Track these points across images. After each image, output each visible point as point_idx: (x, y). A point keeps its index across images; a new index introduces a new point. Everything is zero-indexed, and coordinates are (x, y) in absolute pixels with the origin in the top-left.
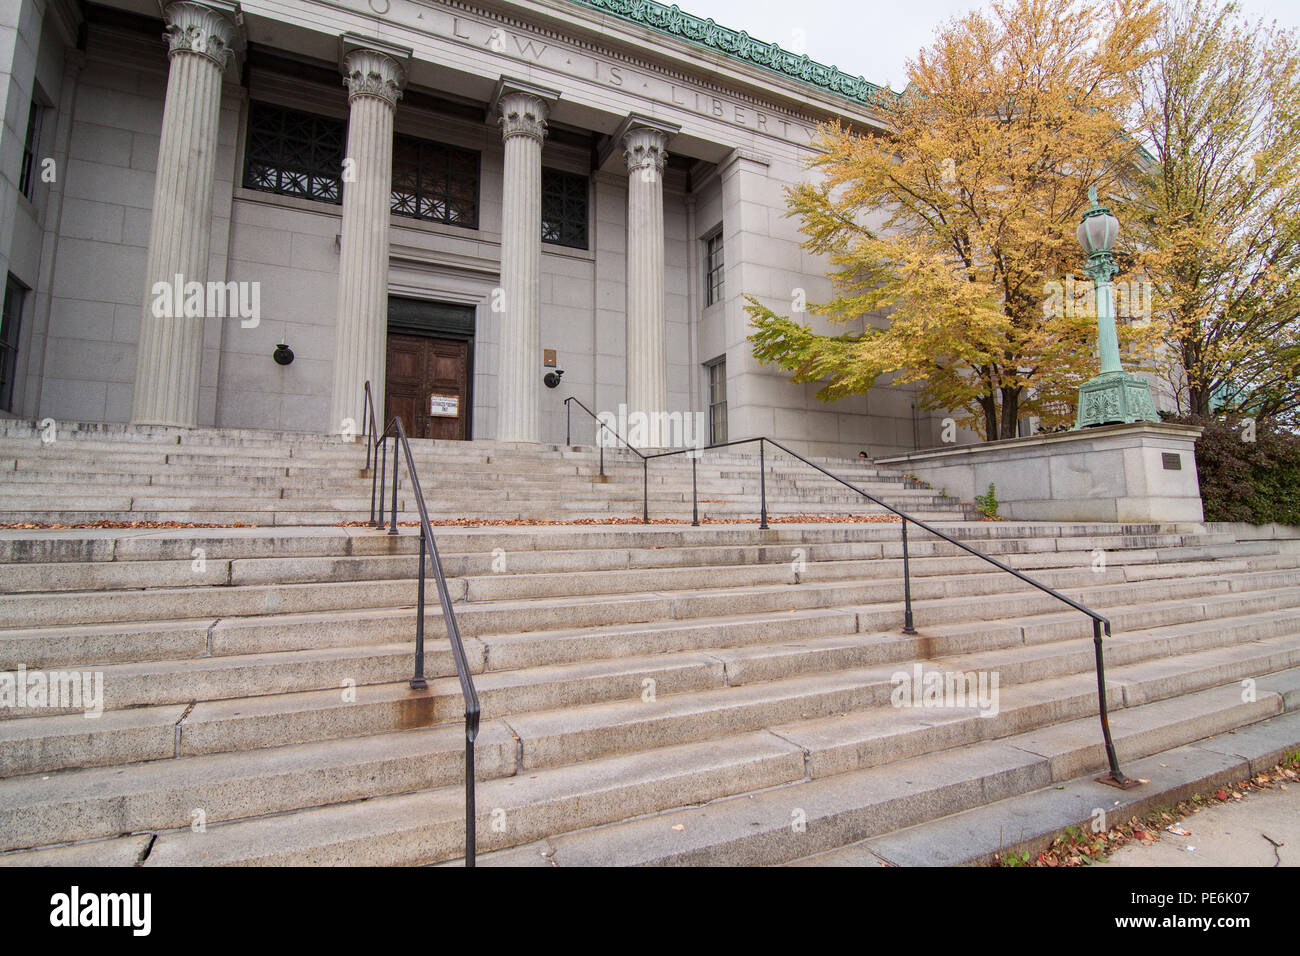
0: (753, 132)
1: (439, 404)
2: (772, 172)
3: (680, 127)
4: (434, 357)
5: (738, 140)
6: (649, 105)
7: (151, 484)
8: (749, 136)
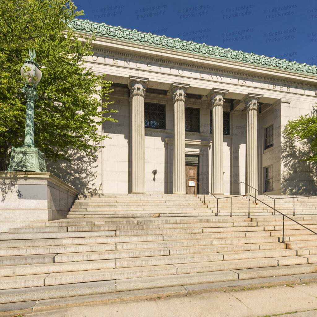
0: (286, 92)
1: (191, 183)
2: (291, 105)
3: (263, 95)
4: (189, 170)
5: (281, 96)
6: (254, 89)
7: (168, 207)
8: (284, 94)
